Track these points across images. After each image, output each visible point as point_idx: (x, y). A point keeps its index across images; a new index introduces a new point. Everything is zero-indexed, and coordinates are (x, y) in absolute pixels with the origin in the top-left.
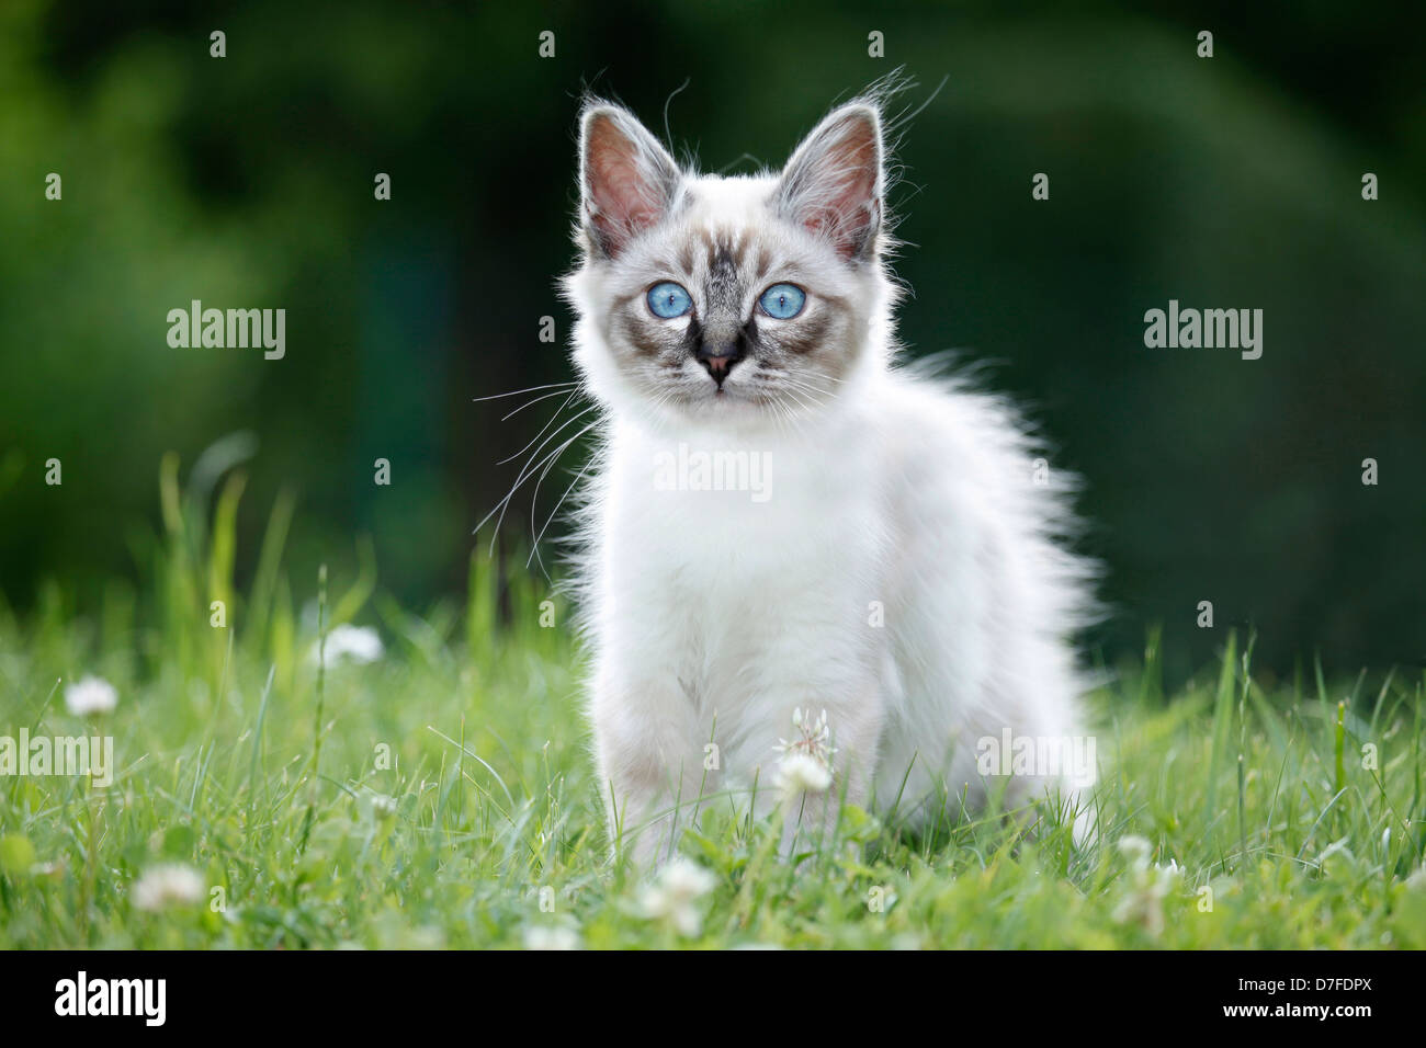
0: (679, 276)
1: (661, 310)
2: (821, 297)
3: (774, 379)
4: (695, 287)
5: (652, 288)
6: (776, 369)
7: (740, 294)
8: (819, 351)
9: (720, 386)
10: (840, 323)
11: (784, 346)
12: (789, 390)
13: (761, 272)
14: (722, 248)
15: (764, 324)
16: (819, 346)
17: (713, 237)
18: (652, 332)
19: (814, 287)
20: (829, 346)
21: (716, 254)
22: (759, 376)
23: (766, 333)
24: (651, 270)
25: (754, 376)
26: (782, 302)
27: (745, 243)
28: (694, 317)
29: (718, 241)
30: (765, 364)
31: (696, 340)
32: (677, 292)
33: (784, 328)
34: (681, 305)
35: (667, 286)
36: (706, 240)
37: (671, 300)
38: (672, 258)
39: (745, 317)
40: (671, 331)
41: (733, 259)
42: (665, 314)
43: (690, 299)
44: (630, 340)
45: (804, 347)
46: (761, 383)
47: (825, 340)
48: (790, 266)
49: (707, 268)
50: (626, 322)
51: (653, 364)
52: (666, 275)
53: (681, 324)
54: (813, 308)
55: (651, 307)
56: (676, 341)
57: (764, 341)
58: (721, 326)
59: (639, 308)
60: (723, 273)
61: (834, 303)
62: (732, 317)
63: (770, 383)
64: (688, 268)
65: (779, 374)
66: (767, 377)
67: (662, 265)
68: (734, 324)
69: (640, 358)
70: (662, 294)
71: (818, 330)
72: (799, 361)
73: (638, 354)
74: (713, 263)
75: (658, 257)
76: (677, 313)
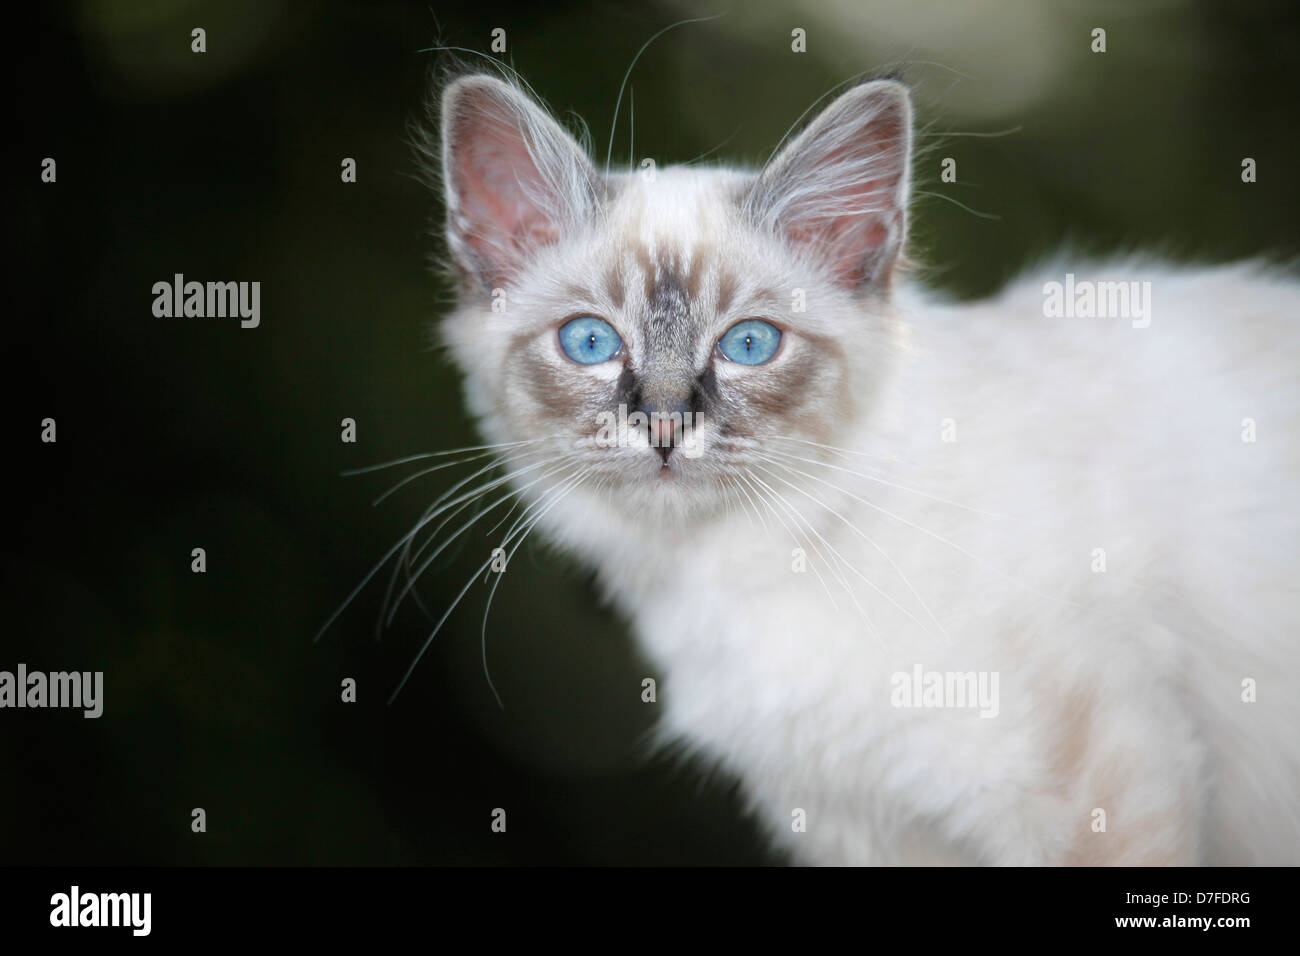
0: (603, 308)
1: (578, 355)
2: (803, 335)
3: (741, 449)
4: (627, 322)
5: (564, 325)
6: (743, 436)
7: (693, 335)
8: (800, 411)
9: (665, 461)
10: (828, 375)
11: (753, 401)
12: (762, 463)
13: (723, 304)
14: (666, 272)
15: (725, 371)
16: (801, 403)
17: (652, 253)
18: (569, 381)
19: (793, 324)
20: (815, 404)
21: (657, 278)
22: (720, 446)
23: (727, 383)
24: (561, 301)
25: (713, 447)
26: (749, 345)
27: (698, 265)
28: (627, 362)
29: (660, 259)
30: (727, 430)
31: (633, 395)
32: (599, 330)
33: (751, 378)
34: (607, 348)
35: (586, 322)
36: (643, 259)
37: (591, 343)
38: (595, 283)
39: (700, 362)
40: (596, 382)
41: (684, 285)
42: (584, 361)
43: (620, 339)
44: (531, 393)
45: (779, 404)
46: (722, 456)
47: (807, 395)
48: (764, 294)
49: (644, 300)
50: (527, 369)
51: (566, 431)
52: (585, 307)
53: (611, 372)
54: (792, 347)
55: (564, 350)
56: (602, 398)
57: (726, 396)
58: (667, 374)
59: (547, 348)
60: (669, 305)
61: (821, 345)
62: (682, 364)
63: (736, 457)
64: (617, 295)
65: (748, 443)
66: (730, 448)
67: (580, 292)
68: (687, 375)
69: (548, 423)
70: (578, 332)
71: (799, 380)
72: (773, 424)
73: (544, 415)
74: (652, 292)
75: (573, 280)
76: (600, 358)
